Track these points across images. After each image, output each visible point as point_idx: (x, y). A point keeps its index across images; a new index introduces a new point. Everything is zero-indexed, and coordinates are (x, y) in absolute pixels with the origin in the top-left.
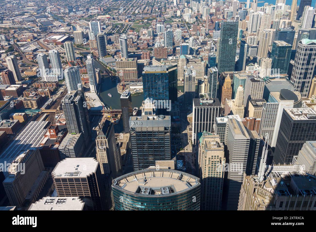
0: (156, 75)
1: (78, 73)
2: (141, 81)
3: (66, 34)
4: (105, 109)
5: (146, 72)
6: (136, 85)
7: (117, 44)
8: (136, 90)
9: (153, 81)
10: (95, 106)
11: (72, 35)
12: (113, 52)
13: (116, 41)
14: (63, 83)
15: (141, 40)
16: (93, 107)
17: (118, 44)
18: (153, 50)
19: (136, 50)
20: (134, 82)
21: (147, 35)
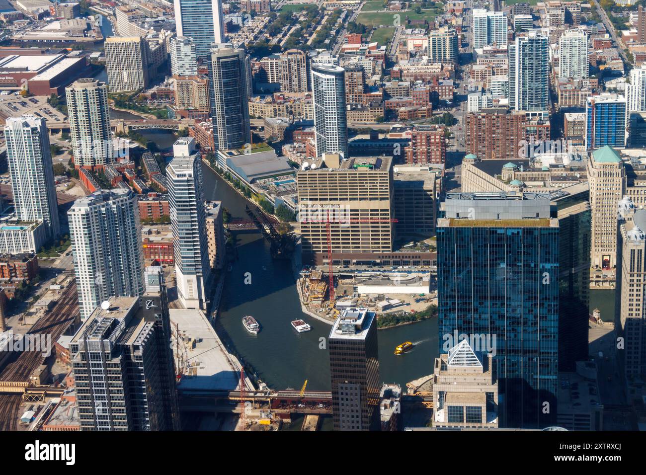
0: (501, 238)
1: (128, 220)
2: (428, 263)
3: (69, 49)
4: (244, 385)
5: (452, 220)
6: (387, 281)
7: (292, 94)
8: (385, 303)
9: (486, 266)
10: (200, 373)
11: (95, 55)
12: (276, 131)
13: (287, 82)
14: (57, 264)
15: (400, 76)
16: (190, 377)
17: (298, 95)
18: (454, 122)
19: (380, 120)
20: (375, 264)
21: (425, 58)
